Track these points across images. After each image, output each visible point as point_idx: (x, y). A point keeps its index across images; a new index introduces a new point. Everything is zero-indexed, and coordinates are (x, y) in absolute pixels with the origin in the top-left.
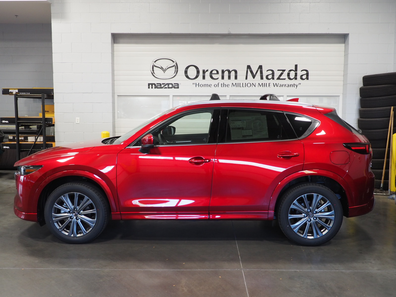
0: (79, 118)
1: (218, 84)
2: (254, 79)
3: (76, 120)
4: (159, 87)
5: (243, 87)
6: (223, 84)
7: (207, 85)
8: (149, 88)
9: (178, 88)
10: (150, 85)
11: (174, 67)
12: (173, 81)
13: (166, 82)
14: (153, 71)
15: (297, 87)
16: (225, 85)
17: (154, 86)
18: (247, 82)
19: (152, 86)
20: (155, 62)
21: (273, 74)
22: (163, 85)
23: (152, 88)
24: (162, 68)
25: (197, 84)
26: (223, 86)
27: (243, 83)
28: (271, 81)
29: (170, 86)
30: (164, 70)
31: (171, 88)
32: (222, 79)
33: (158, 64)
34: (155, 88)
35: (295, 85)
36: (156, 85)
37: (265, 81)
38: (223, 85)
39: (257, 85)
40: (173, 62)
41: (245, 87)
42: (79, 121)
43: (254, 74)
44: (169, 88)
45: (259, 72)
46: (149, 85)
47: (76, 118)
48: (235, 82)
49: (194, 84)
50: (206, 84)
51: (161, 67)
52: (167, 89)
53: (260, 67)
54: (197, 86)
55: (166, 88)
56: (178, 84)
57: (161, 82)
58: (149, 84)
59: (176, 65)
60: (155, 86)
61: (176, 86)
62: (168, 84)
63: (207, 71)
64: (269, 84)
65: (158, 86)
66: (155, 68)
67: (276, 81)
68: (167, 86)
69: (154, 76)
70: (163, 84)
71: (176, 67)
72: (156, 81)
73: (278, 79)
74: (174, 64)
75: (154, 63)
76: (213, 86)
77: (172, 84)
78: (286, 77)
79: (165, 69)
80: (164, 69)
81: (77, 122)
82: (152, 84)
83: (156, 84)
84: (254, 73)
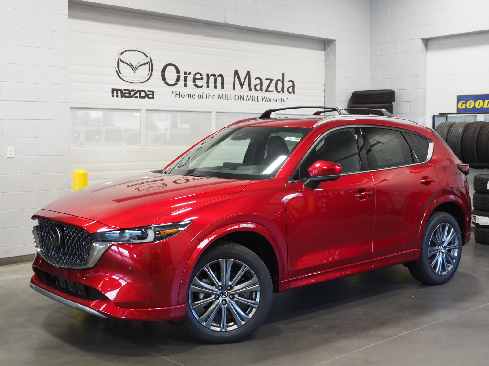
0: (13, 147)
1: (203, 95)
2: (242, 90)
3: (9, 152)
4: (128, 95)
5: (230, 100)
6: (208, 94)
7: (190, 95)
8: (113, 96)
9: (153, 98)
10: (115, 92)
11: (148, 65)
12: (146, 87)
13: (137, 87)
14: (119, 68)
15: (284, 102)
16: (210, 96)
17: (119, 92)
18: (234, 93)
19: (117, 93)
20: (121, 54)
21: (261, 84)
22: (133, 93)
23: (117, 96)
24: (131, 65)
25: (178, 93)
26: (208, 98)
27: (230, 95)
28: (259, 94)
29: (143, 94)
30: (135, 69)
31: (144, 97)
32: (207, 88)
33: (126, 57)
34: (122, 97)
35: (282, 100)
36: (124, 92)
37: (253, 93)
38: (208, 96)
39: (245, 98)
40: (147, 56)
41: (233, 100)
42: (13, 152)
43: (242, 83)
44: (141, 97)
45: (247, 80)
46: (113, 92)
47: (8, 147)
48: (222, 92)
49: (174, 93)
50: (188, 94)
51: (129, 64)
52: (139, 99)
53: (248, 73)
54: (178, 96)
55: (137, 97)
56: (153, 92)
57: (130, 87)
58: (113, 90)
59: (150, 61)
60: (121, 94)
61: (150, 95)
62: (140, 91)
63: (190, 74)
64: (258, 96)
65: (126, 94)
66: (121, 63)
67: (263, 94)
68: (138, 95)
69: (119, 76)
70: (133, 91)
71: (150, 64)
72: (124, 86)
73: (267, 90)
74: (148, 60)
75: (120, 56)
76: (196, 97)
77: (144, 91)
78: (274, 89)
79: (136, 67)
80: (134, 67)
81: (9, 156)
82: (117, 90)
83: (123, 90)
84: (242, 81)
